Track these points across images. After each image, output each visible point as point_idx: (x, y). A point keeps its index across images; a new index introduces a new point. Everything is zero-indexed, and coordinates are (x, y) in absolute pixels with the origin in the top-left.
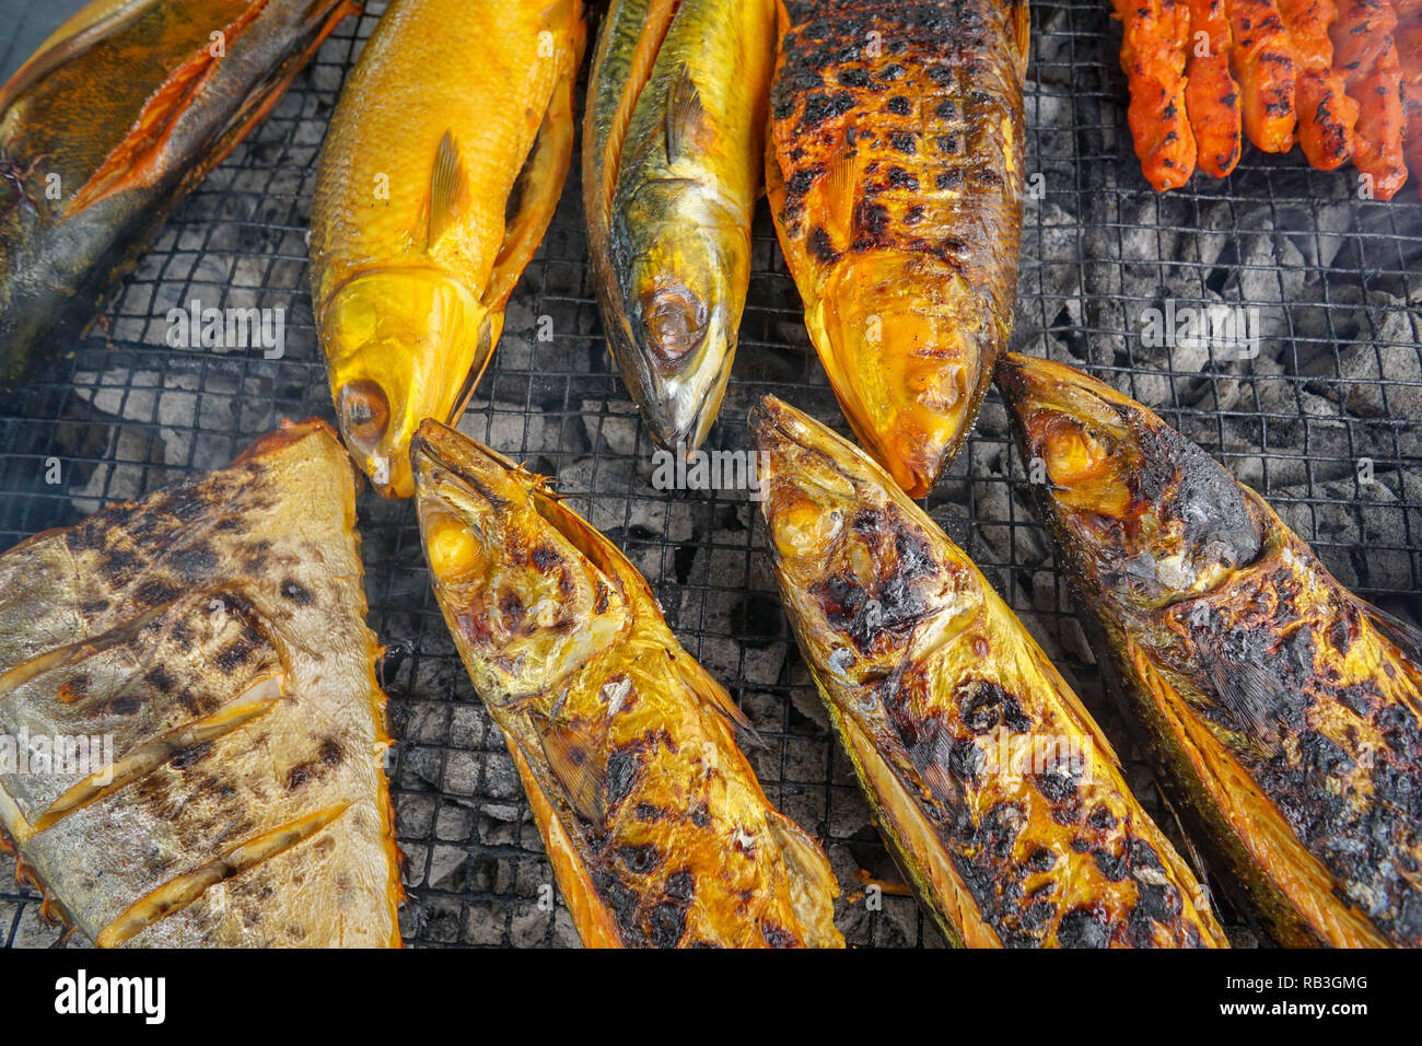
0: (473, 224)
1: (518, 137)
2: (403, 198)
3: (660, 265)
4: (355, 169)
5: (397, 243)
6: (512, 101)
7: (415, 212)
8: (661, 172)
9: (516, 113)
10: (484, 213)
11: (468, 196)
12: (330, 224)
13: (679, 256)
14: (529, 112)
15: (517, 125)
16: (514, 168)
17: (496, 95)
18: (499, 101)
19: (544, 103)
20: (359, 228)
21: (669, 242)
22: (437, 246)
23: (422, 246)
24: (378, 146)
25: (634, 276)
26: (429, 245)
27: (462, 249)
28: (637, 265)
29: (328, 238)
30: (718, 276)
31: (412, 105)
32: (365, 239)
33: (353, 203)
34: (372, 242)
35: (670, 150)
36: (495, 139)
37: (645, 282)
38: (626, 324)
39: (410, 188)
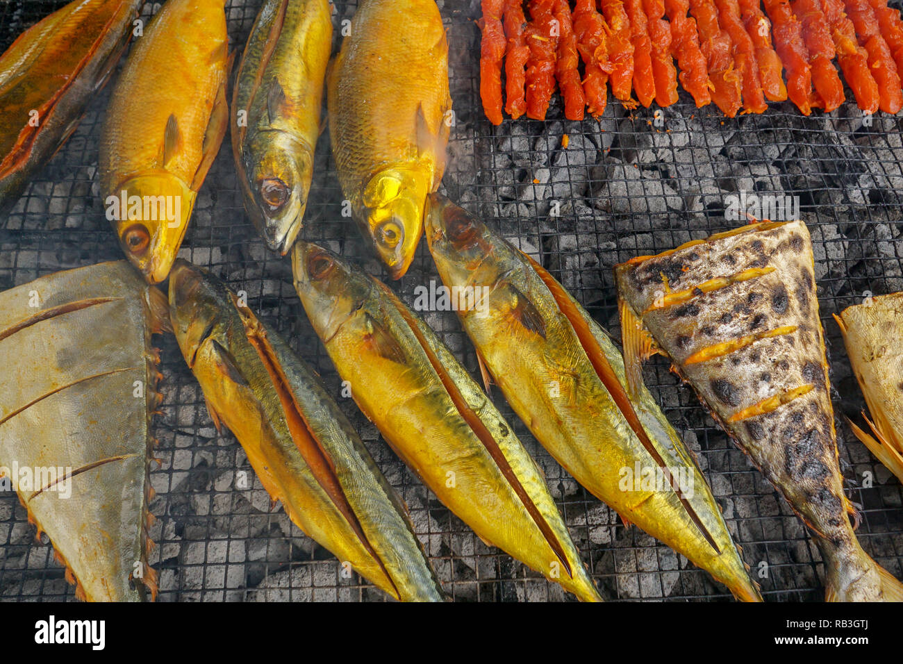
0: (185, 155)
1: (204, 113)
2: (150, 145)
3: (266, 168)
4: (124, 133)
5: (149, 164)
6: (198, 97)
7: (157, 150)
8: (267, 128)
9: (201, 102)
10: (191, 150)
11: (182, 142)
12: (112, 158)
13: (274, 164)
14: (207, 101)
15: (202, 108)
16: (203, 127)
17: (191, 95)
18: (192, 98)
19: (214, 97)
20: (128, 159)
21: (269, 158)
22: (169, 164)
23: (161, 165)
24: (134, 122)
25: (254, 174)
26: (165, 163)
27: (180, 166)
28: (255, 168)
29: (112, 164)
30: (295, 173)
31: (148, 103)
32: (132, 163)
33: (124, 148)
34: (137, 164)
35: (271, 118)
36: (193, 116)
37: (260, 175)
38: (251, 195)
39: (153, 140)
